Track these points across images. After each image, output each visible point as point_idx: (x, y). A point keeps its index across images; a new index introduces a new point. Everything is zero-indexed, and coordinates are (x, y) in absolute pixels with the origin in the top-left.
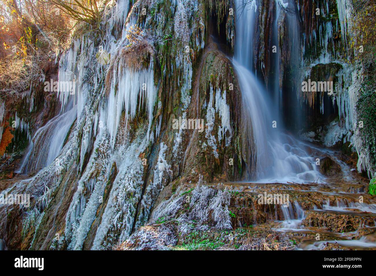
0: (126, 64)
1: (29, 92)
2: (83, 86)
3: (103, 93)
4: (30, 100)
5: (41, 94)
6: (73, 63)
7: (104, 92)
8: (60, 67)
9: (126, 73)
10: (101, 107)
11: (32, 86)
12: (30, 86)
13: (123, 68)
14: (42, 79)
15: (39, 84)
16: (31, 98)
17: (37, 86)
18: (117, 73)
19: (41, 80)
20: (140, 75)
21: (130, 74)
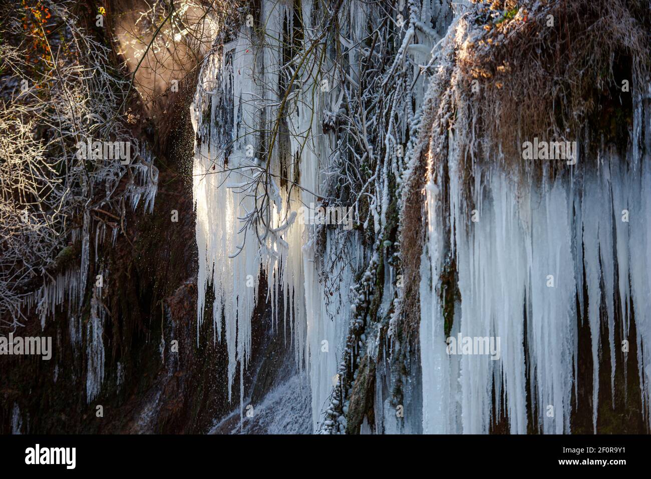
0: (487, 144)
1: (76, 281)
2: (325, 247)
3: (394, 317)
4: (84, 327)
5: (143, 284)
6: (263, 113)
7: (397, 311)
8: (199, 140)
9: (494, 194)
10: (387, 402)
11: (92, 241)
12: (79, 243)
13: (475, 167)
14: (140, 190)
15: (130, 224)
16: (87, 313)
17: (120, 236)
18: (445, 197)
19: (136, 201)
20: (580, 193)
21: (513, 202)
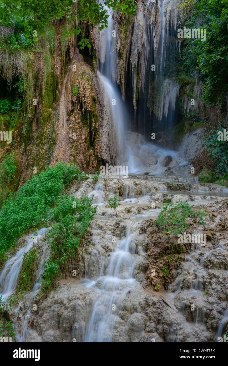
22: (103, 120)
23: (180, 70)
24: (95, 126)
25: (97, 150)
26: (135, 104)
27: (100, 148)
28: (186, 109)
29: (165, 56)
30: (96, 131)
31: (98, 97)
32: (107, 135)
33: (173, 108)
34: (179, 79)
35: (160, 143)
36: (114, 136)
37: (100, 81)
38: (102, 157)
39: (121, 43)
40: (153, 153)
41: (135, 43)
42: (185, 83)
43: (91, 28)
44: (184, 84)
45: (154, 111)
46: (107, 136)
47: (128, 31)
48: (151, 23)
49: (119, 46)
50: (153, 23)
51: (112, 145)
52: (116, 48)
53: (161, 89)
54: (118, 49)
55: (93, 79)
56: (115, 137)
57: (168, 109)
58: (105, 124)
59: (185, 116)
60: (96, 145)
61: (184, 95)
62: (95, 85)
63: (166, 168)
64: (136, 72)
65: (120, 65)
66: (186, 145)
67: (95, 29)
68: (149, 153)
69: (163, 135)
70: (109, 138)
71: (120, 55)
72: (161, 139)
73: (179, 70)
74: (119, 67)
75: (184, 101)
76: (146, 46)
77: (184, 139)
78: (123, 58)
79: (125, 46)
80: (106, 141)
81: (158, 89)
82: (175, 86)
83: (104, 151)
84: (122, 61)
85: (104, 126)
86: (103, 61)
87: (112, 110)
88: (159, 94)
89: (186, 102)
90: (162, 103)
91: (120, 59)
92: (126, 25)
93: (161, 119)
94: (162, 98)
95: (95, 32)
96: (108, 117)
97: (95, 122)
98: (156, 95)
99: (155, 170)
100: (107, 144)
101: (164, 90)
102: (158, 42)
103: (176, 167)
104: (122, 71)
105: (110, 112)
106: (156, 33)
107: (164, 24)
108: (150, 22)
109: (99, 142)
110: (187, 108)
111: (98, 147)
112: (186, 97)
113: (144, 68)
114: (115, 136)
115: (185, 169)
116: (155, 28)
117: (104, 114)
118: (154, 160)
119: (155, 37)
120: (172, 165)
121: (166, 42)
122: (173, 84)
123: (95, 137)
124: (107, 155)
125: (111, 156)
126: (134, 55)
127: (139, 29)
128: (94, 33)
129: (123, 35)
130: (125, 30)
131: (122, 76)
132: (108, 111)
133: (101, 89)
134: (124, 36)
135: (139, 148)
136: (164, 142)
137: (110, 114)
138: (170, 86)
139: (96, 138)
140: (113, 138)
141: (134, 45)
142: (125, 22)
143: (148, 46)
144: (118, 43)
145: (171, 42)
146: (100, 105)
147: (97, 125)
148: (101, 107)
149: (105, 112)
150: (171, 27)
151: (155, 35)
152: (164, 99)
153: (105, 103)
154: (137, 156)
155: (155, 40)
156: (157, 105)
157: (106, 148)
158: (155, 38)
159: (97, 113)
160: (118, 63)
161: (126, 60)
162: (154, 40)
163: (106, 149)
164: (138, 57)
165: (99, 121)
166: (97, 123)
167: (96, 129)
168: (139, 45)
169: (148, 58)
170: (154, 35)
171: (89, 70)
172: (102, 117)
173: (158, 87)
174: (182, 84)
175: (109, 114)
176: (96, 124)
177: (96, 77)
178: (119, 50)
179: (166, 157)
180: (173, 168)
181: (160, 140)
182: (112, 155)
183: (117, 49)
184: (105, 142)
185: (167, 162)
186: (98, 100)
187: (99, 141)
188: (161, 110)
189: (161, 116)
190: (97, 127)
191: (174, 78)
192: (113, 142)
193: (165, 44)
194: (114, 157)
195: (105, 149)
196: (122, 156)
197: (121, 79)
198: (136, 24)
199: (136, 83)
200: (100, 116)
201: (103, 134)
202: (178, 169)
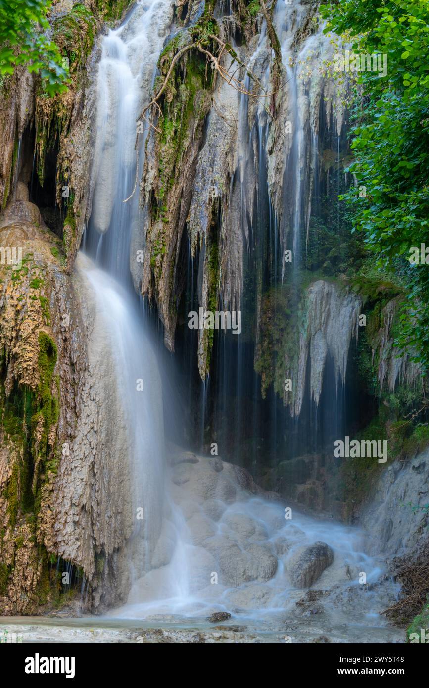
22: (77, 417)
23: (363, 253)
24: (43, 437)
25: (42, 526)
26: (203, 362)
27: (55, 518)
28: (386, 379)
29: (310, 211)
30: (47, 454)
31: (66, 340)
32: (86, 470)
33: (340, 375)
34: (361, 280)
35: (302, 495)
36: (115, 471)
37: (81, 286)
38: (61, 550)
39: (160, 171)
40: (266, 535)
41: (204, 171)
42: (380, 293)
43: (65, 129)
44: (375, 296)
45: (275, 384)
46: (85, 473)
47: (186, 136)
48: (259, 112)
49: (151, 180)
50: (265, 114)
51: (102, 507)
52: (142, 184)
53: (300, 313)
54: (149, 188)
55: (53, 281)
56: (122, 477)
57: (321, 378)
58: (83, 429)
59: (385, 403)
60: (42, 504)
61: (376, 330)
62: (58, 300)
63: (302, 594)
64: (209, 260)
65: (153, 236)
66: (388, 504)
67: (76, 130)
68: (252, 532)
69: (316, 464)
70: (93, 481)
71: (154, 206)
72: (308, 482)
73: (359, 251)
74: (151, 242)
75: (377, 351)
76: (245, 179)
77: (380, 482)
78: (163, 216)
79: (173, 177)
80: (80, 492)
81: (288, 311)
82: (345, 303)
83: (69, 528)
84: (160, 226)
85: (77, 438)
86: (102, 223)
87: (114, 381)
88: (293, 327)
89: (385, 356)
90: (303, 356)
91: (153, 220)
92: (178, 117)
93: (298, 413)
94: (303, 342)
95: (75, 139)
96: (99, 407)
97: (46, 425)
98: (282, 330)
99: (262, 600)
100: (84, 501)
101: (308, 314)
102: (284, 167)
103: (338, 591)
104: (159, 256)
105: (106, 388)
106: (275, 142)
107: (302, 116)
108: (256, 110)
109: (54, 495)
110: (387, 374)
111: (49, 513)
112: (384, 339)
113: (238, 247)
114: (121, 474)
115: (371, 597)
116: (273, 128)
117: (84, 398)
118: (266, 562)
119: (271, 153)
120: (330, 580)
121: (313, 166)
122: (339, 297)
123: (43, 477)
124: (78, 544)
125: (95, 547)
126: (199, 205)
127: (221, 129)
128: (71, 141)
129: (167, 148)
130: (176, 132)
131: (157, 270)
132: (99, 386)
133: (84, 312)
134: (171, 151)
135: (216, 515)
136: (320, 490)
137: (108, 397)
138: (327, 303)
139: (44, 481)
140: (109, 481)
141: (202, 178)
142: (176, 111)
143: (251, 179)
144: (147, 171)
145: (327, 167)
146: (73, 365)
147: (52, 435)
148: (73, 372)
149: (86, 388)
150: (326, 124)
151: (272, 148)
152: (309, 344)
153: (93, 359)
154: (204, 547)
155: (272, 162)
156: (287, 364)
157: (77, 518)
158: (274, 155)
159: (54, 393)
160: (148, 232)
161: (177, 222)
162: (268, 162)
163: (76, 523)
164: (213, 213)
165: (62, 422)
166: (54, 429)
167: (49, 447)
168: (217, 176)
169: (251, 215)
170: (268, 148)
171: (49, 253)
172: (75, 407)
173: (290, 306)
174: (369, 297)
175: (103, 395)
176: (47, 432)
177: (69, 274)
178: (153, 192)
179: (310, 551)
180: (329, 592)
181: (304, 482)
182: (103, 545)
183: (144, 189)
184: (76, 497)
185: (310, 568)
186: (65, 349)
187: (52, 491)
188: (300, 381)
189: (300, 403)
190: (51, 443)
191: (343, 277)
192: (109, 495)
193: (309, 173)
194: (108, 550)
195: (74, 522)
196: (145, 545)
197: (153, 281)
198: (213, 118)
199: (208, 294)
200: (67, 403)
201: (73, 465)
202: (346, 600)
